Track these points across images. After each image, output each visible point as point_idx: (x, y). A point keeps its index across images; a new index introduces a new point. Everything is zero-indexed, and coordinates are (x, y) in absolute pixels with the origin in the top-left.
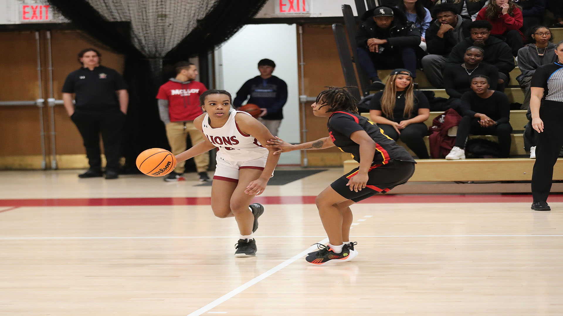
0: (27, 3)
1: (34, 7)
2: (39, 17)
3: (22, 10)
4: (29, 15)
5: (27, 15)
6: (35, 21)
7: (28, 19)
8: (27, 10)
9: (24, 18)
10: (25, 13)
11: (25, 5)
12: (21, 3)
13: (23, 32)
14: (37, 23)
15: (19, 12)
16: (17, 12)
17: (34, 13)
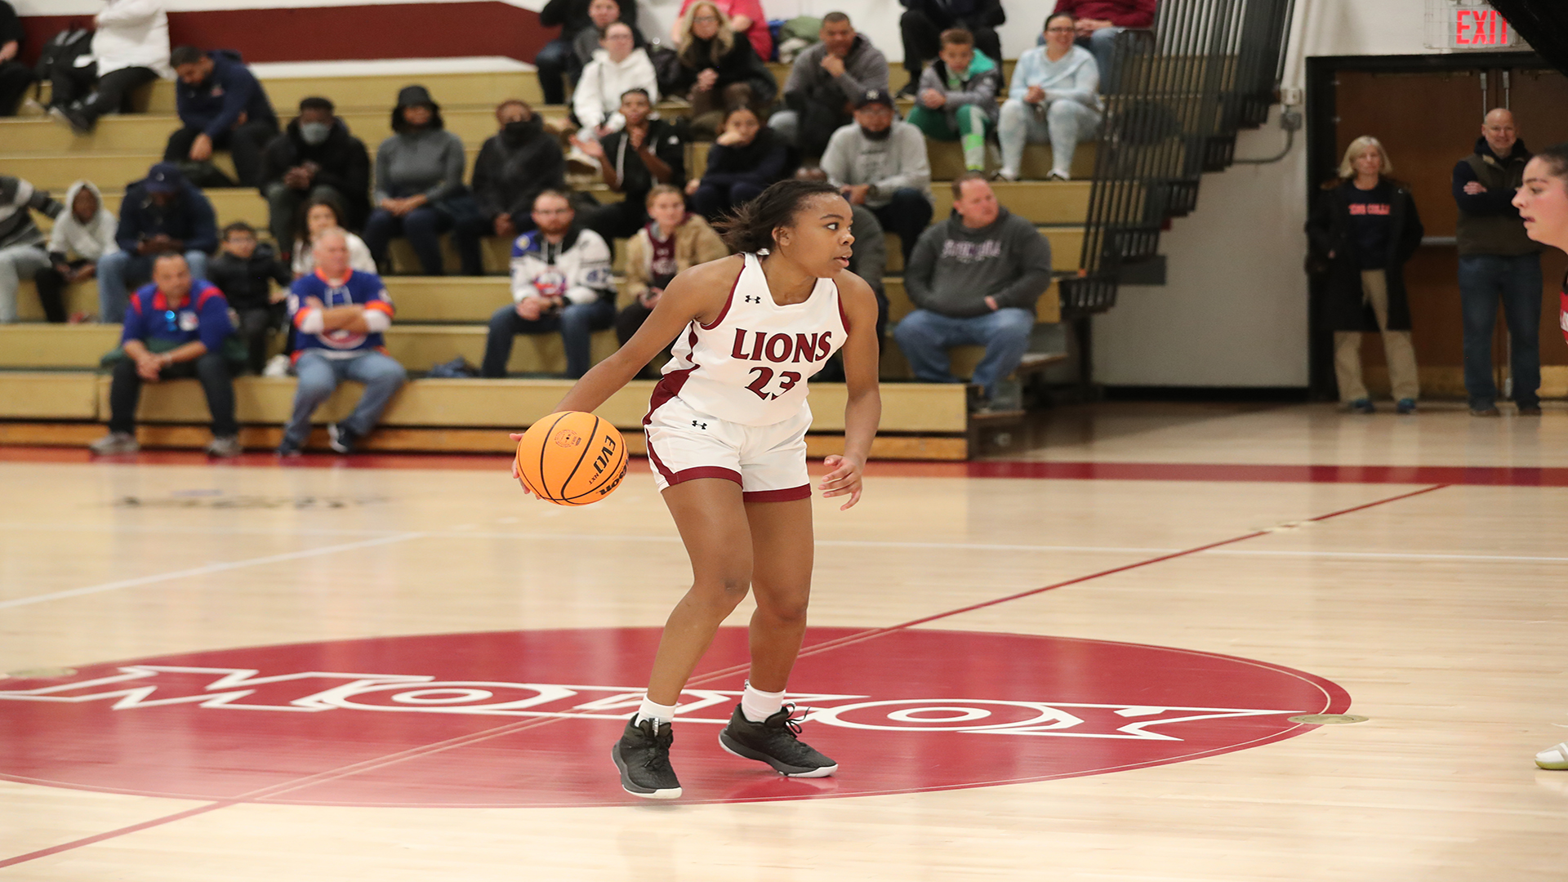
0: (1465, 5)
1: (1480, 14)
2: (1488, 39)
3: (1455, 20)
4: (1468, 34)
5: (1465, 34)
6: (1480, 46)
7: (1467, 41)
8: (1466, 20)
9: (1460, 40)
10: (1460, 27)
11: (1461, 8)
12: (1454, 6)
13: (1455, 74)
14: (1484, 51)
15: (1450, 25)
16: (1446, 25)
17: (1480, 29)
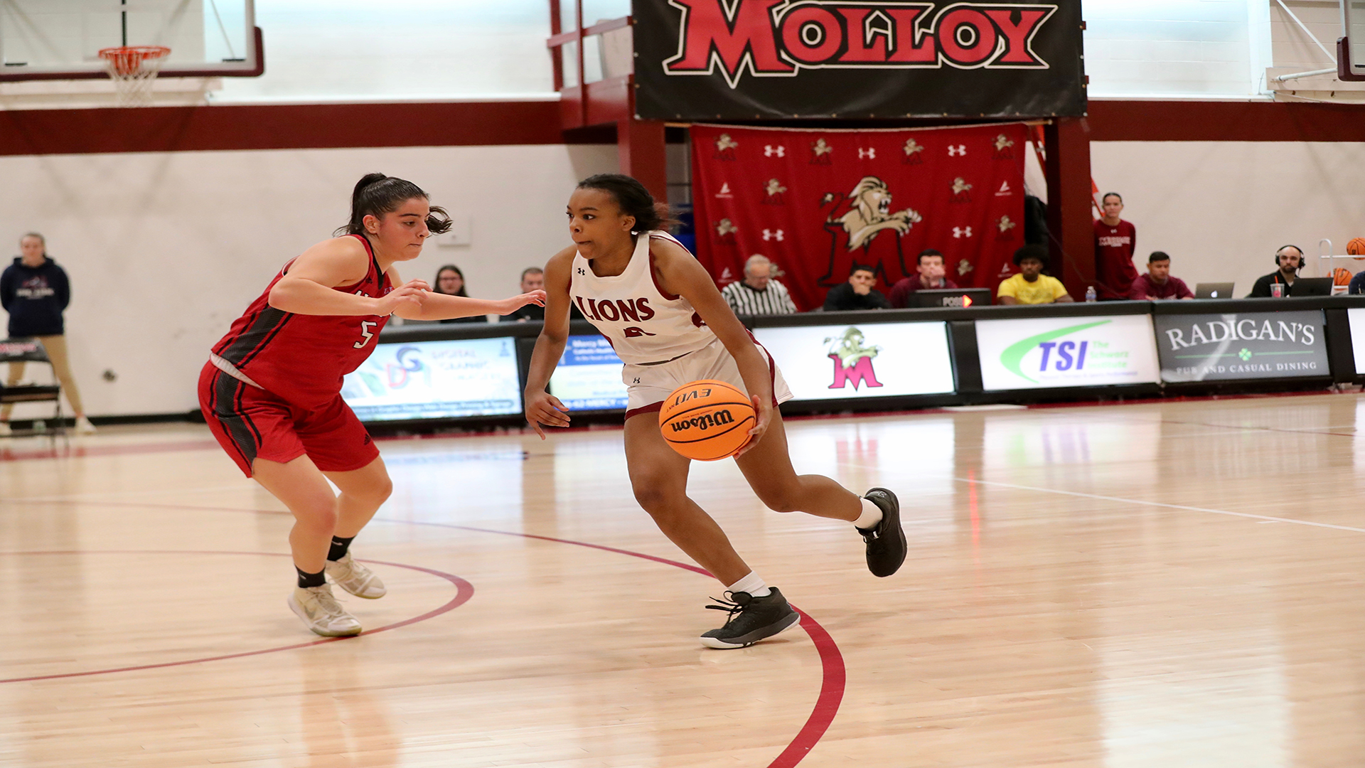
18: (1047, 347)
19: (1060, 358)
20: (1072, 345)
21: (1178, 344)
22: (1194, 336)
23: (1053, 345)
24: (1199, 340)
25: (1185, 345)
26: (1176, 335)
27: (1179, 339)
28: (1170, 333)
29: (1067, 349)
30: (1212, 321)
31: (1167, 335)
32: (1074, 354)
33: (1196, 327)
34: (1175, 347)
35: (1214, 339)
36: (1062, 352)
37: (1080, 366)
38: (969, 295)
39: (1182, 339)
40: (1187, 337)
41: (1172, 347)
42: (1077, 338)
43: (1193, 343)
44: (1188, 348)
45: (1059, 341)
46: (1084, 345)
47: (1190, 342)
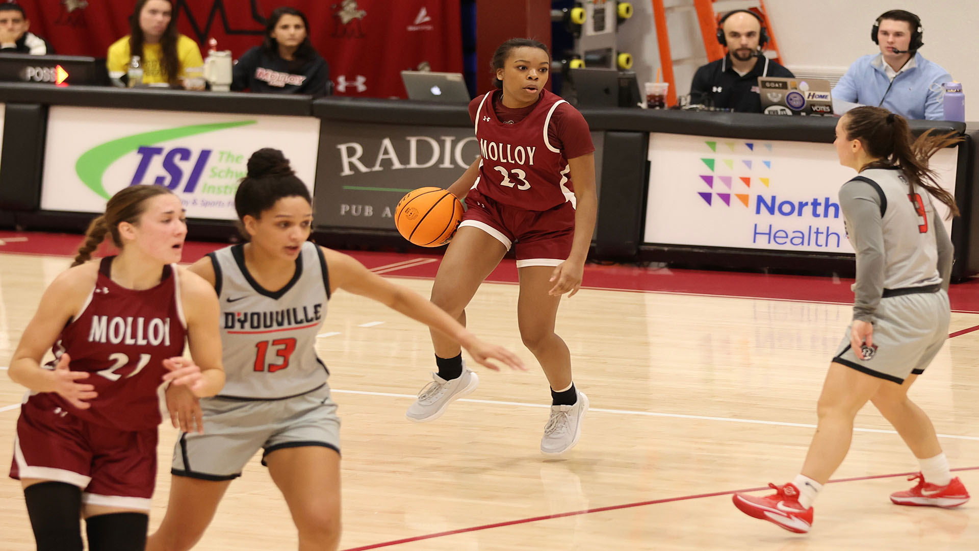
18: (147, 153)
19: (163, 172)
20: (185, 154)
21: (352, 166)
22: (381, 156)
23: (158, 151)
24: (387, 163)
25: (363, 168)
26: (351, 152)
27: (354, 160)
28: (343, 148)
29: (177, 159)
30: (413, 135)
31: (339, 151)
32: (187, 168)
33: (387, 142)
34: (347, 171)
35: (413, 164)
36: (168, 164)
37: (190, 188)
38: (65, 65)
39: (360, 159)
40: (368, 159)
41: (342, 170)
42: (196, 144)
43: (377, 168)
44: (366, 173)
45: (168, 146)
46: (205, 155)
47: (373, 165)
